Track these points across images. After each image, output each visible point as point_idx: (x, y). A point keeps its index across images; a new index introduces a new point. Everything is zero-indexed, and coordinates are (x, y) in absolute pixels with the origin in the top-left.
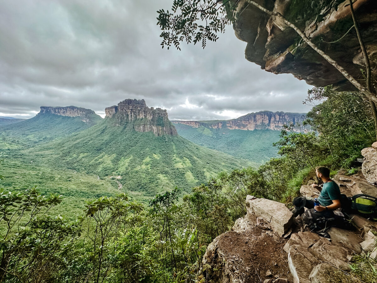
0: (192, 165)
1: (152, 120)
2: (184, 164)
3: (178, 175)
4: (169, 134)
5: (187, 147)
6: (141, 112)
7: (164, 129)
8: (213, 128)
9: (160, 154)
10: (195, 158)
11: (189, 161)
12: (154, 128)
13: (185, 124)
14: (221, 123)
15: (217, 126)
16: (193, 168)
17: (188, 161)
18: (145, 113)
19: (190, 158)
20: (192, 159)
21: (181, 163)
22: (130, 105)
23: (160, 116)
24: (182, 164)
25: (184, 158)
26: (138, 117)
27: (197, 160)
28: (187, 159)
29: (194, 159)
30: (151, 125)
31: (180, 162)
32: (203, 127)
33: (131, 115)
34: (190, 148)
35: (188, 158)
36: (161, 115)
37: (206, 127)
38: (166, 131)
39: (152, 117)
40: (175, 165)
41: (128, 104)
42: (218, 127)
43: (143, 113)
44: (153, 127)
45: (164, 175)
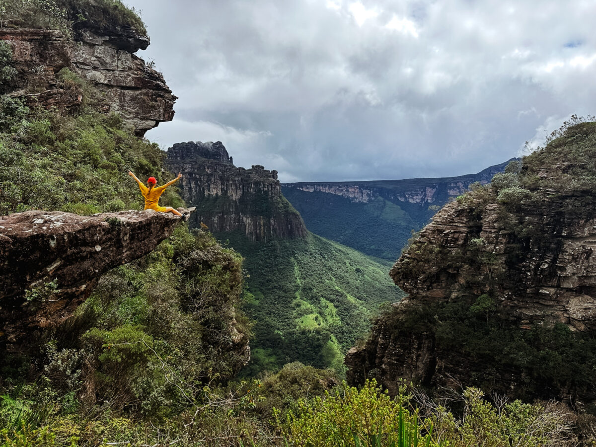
0: (342, 320)
1: (242, 200)
2: (320, 318)
3: (303, 350)
4: (283, 234)
5: (330, 269)
6: (213, 180)
7: (272, 222)
8: (411, 201)
9: (261, 290)
10: (351, 299)
11: (335, 311)
12: (247, 221)
13: (332, 191)
14: (433, 187)
15: (420, 197)
16: (344, 329)
17: (331, 308)
18: (223, 184)
19: (338, 300)
20: (342, 302)
21: (314, 316)
22: (188, 160)
23: (260, 190)
24: (316, 318)
25: (323, 300)
26: (206, 193)
27: (355, 307)
28: (331, 305)
29: (349, 302)
30: (238, 214)
31: (312, 313)
32: (381, 198)
33: (190, 189)
34: (339, 272)
35: (332, 301)
36: (264, 187)
37: (390, 200)
38: (276, 227)
39: (240, 193)
40: (297, 320)
41: (182, 158)
42: (423, 199)
43: (219, 182)
44: (245, 219)
45: (270, 350)
